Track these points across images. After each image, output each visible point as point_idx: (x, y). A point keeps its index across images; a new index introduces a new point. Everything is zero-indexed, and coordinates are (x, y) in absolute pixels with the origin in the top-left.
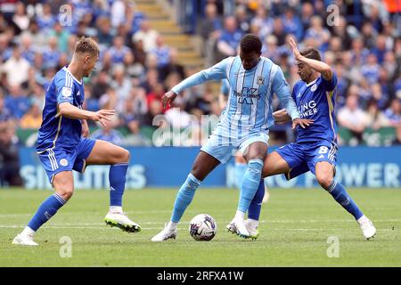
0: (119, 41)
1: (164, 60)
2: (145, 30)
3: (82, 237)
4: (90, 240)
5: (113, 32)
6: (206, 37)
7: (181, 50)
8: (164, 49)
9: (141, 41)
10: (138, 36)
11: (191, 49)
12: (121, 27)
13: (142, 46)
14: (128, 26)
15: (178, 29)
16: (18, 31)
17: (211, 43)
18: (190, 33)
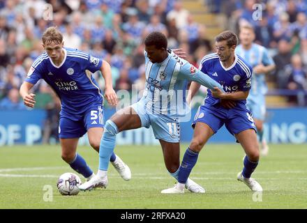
0: (155, 19)
1: (194, 36)
2: (178, 9)
3: (125, 185)
4: (132, 188)
5: (150, 12)
6: (229, 15)
7: (208, 27)
8: (194, 25)
9: (174, 20)
10: (172, 15)
11: (216, 26)
12: (156, 8)
13: (175, 23)
14: (163, 7)
15: (205, 9)
16: (70, 11)
17: (233, 20)
18: (216, 12)
